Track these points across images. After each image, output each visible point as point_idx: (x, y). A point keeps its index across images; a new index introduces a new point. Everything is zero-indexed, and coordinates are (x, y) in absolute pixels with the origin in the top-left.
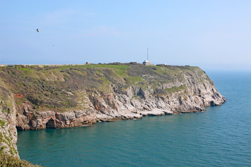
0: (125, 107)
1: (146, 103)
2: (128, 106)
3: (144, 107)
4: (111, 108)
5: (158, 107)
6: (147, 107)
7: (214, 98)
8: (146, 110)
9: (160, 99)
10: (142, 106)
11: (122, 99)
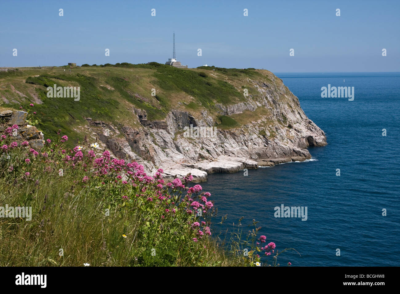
0: (167, 156)
1: (203, 145)
2: (171, 154)
3: (200, 154)
4: (141, 159)
5: (225, 152)
6: (207, 155)
7: (311, 131)
8: (205, 161)
9: (228, 135)
10: (196, 152)
11: (158, 139)
